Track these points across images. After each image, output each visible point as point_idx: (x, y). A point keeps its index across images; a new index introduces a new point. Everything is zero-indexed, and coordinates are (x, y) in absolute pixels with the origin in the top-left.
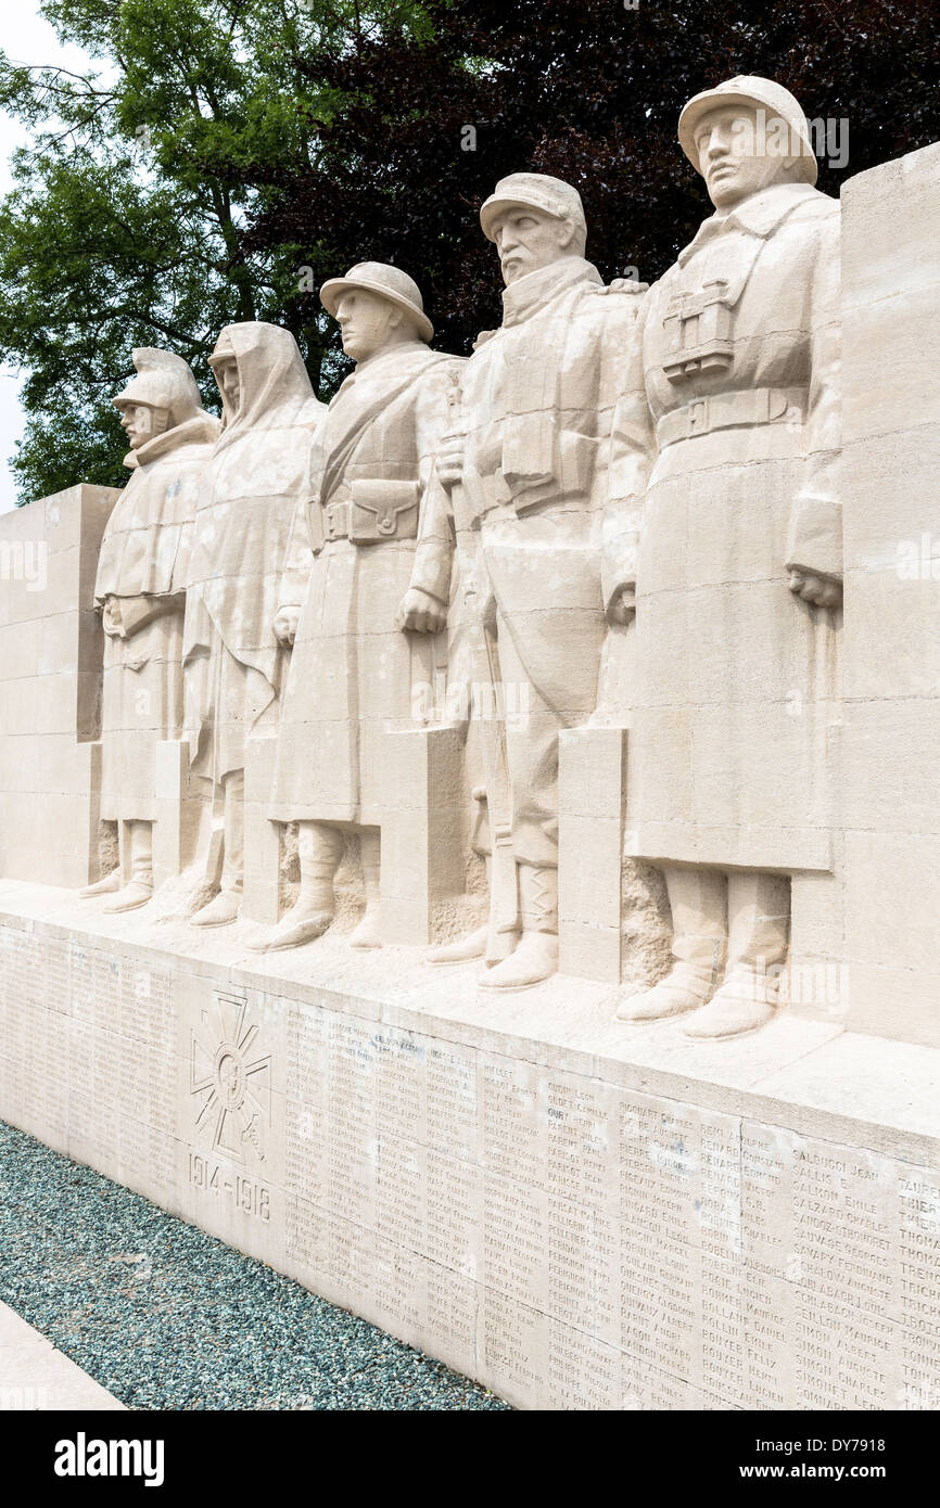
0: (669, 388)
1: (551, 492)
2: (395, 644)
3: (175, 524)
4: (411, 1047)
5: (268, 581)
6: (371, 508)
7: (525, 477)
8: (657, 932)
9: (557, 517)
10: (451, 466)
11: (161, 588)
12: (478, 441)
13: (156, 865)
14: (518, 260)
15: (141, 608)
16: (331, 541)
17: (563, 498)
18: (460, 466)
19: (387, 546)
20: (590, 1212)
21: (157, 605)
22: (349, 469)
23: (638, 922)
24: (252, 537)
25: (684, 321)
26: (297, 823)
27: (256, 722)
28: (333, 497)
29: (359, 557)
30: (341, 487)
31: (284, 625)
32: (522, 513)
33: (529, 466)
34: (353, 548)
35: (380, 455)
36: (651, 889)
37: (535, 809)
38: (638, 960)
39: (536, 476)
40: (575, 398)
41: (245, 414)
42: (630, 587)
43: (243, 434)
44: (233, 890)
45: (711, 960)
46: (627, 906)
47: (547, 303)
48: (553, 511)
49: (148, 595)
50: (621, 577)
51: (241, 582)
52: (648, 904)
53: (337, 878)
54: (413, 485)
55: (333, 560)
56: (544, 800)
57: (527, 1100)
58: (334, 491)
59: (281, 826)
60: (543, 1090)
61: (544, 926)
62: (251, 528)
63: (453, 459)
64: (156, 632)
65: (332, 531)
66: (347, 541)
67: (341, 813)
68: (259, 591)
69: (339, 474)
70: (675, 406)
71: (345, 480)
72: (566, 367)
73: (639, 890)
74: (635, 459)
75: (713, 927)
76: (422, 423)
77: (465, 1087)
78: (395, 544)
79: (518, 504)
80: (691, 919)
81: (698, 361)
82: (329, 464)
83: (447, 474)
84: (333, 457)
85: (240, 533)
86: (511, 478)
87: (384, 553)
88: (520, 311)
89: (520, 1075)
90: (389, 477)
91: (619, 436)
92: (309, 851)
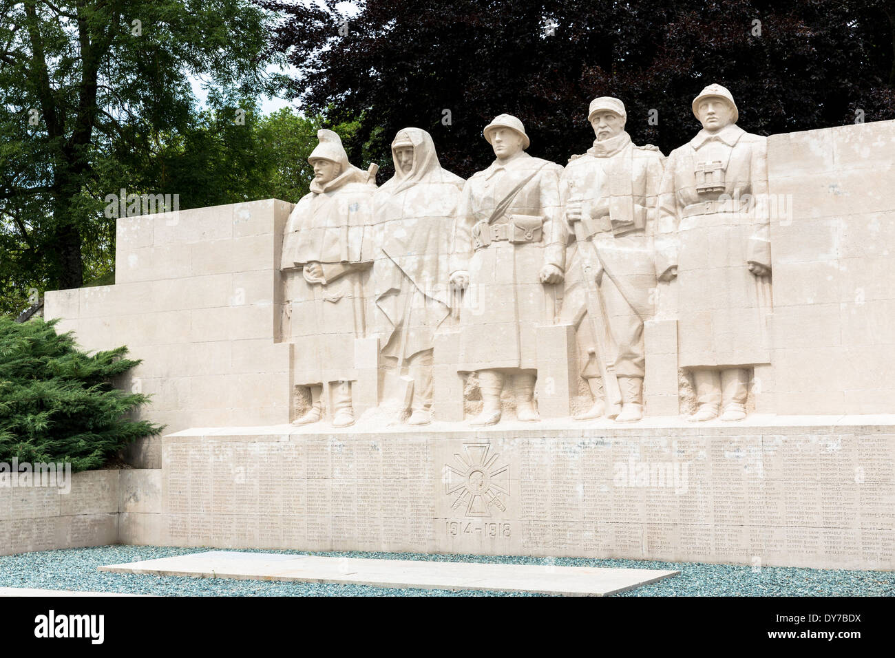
0: (696, 196)
1: (632, 228)
2: (538, 289)
3: (359, 226)
4: (602, 443)
5: (442, 258)
6: (522, 228)
7: (621, 222)
8: (692, 395)
9: (633, 238)
10: (576, 213)
11: (355, 259)
12: (592, 204)
13: (355, 404)
14: (608, 132)
15: (339, 269)
16: (496, 241)
17: (636, 231)
18: (580, 214)
19: (528, 245)
20: (699, 482)
21: (349, 268)
22: (509, 210)
23: (686, 392)
24: (432, 236)
25: (706, 173)
26: (477, 372)
27: (439, 326)
28: (497, 221)
29: (515, 249)
30: (503, 217)
31: (461, 279)
32: (616, 236)
33: (622, 218)
34: (512, 245)
35: (525, 204)
36: (688, 380)
37: (631, 353)
38: (686, 406)
39: (626, 222)
40: (640, 192)
41: (415, 174)
42: (676, 267)
43: (415, 184)
44: (423, 409)
45: (718, 402)
46: (681, 385)
47: (620, 151)
48: (632, 236)
49: (345, 263)
50: (672, 263)
51: (427, 258)
52: (688, 385)
53: (502, 395)
54: (540, 218)
55: (499, 250)
56: (636, 349)
57: (667, 451)
58: (498, 219)
59: (465, 374)
60: (675, 445)
61: (634, 400)
62: (431, 232)
63: (577, 210)
64: (346, 283)
65: (497, 237)
66: (508, 242)
67: (511, 363)
68: (437, 263)
69: (503, 211)
70: (699, 202)
71: (505, 214)
72: (634, 179)
73: (684, 380)
74: (670, 219)
75: (717, 391)
76: (544, 191)
77: (634, 452)
78: (532, 244)
79: (617, 232)
80: (707, 388)
81: (712, 188)
82: (498, 207)
83: (572, 217)
84: (501, 204)
85: (425, 234)
86: (614, 222)
87: (527, 248)
88: (608, 153)
89: (663, 442)
90: (528, 214)
91: (662, 208)
92: (488, 384)
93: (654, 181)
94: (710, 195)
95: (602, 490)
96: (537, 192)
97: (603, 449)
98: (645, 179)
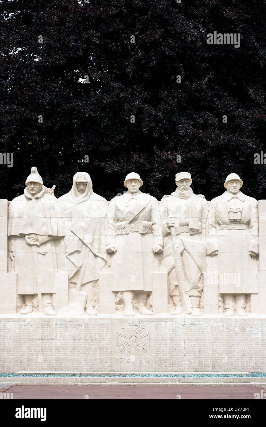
1: (198, 232)
2: (152, 255)
3: (55, 218)
4: (193, 324)
5: (102, 237)
6: (145, 227)
7: (194, 229)
8: (223, 305)
9: (198, 236)
10: (172, 223)
11: (55, 234)
12: (180, 220)
14: (187, 188)
16: (132, 232)
17: (199, 233)
19: (147, 235)
22: (139, 218)
23: (221, 304)
24: (98, 227)
25: (234, 213)
26: (122, 292)
27: (101, 270)
28: (133, 223)
29: (142, 237)
30: (136, 221)
31: (113, 248)
32: (191, 235)
33: (195, 227)
34: (141, 235)
35: (146, 216)
36: (222, 298)
37: (197, 286)
38: (221, 309)
39: (196, 229)
41: (86, 196)
42: (217, 251)
44: (92, 308)
45: (234, 308)
46: (219, 301)
48: (197, 235)
49: (50, 236)
50: (216, 249)
51: (96, 237)
53: (134, 303)
54: (151, 223)
57: (222, 328)
58: (134, 222)
59: (116, 292)
60: (225, 325)
61: (197, 307)
62: (98, 224)
64: (49, 245)
65: (133, 230)
66: (138, 233)
67: (140, 288)
68: (100, 239)
69: (137, 219)
70: (229, 224)
71: (138, 220)
72: (198, 210)
73: (220, 299)
74: (214, 229)
75: (233, 303)
76: (153, 211)
77: (208, 328)
78: (148, 235)
79: (191, 233)
81: (236, 219)
83: (170, 225)
84: (136, 215)
85: (95, 226)
86: (191, 229)
87: (146, 236)
88: (187, 197)
89: (220, 324)
90: (147, 221)
91: (211, 224)
92: (128, 297)
93: (206, 212)
94: (235, 222)
95: (193, 344)
96: (151, 211)
97: (193, 327)
98: (202, 211)
